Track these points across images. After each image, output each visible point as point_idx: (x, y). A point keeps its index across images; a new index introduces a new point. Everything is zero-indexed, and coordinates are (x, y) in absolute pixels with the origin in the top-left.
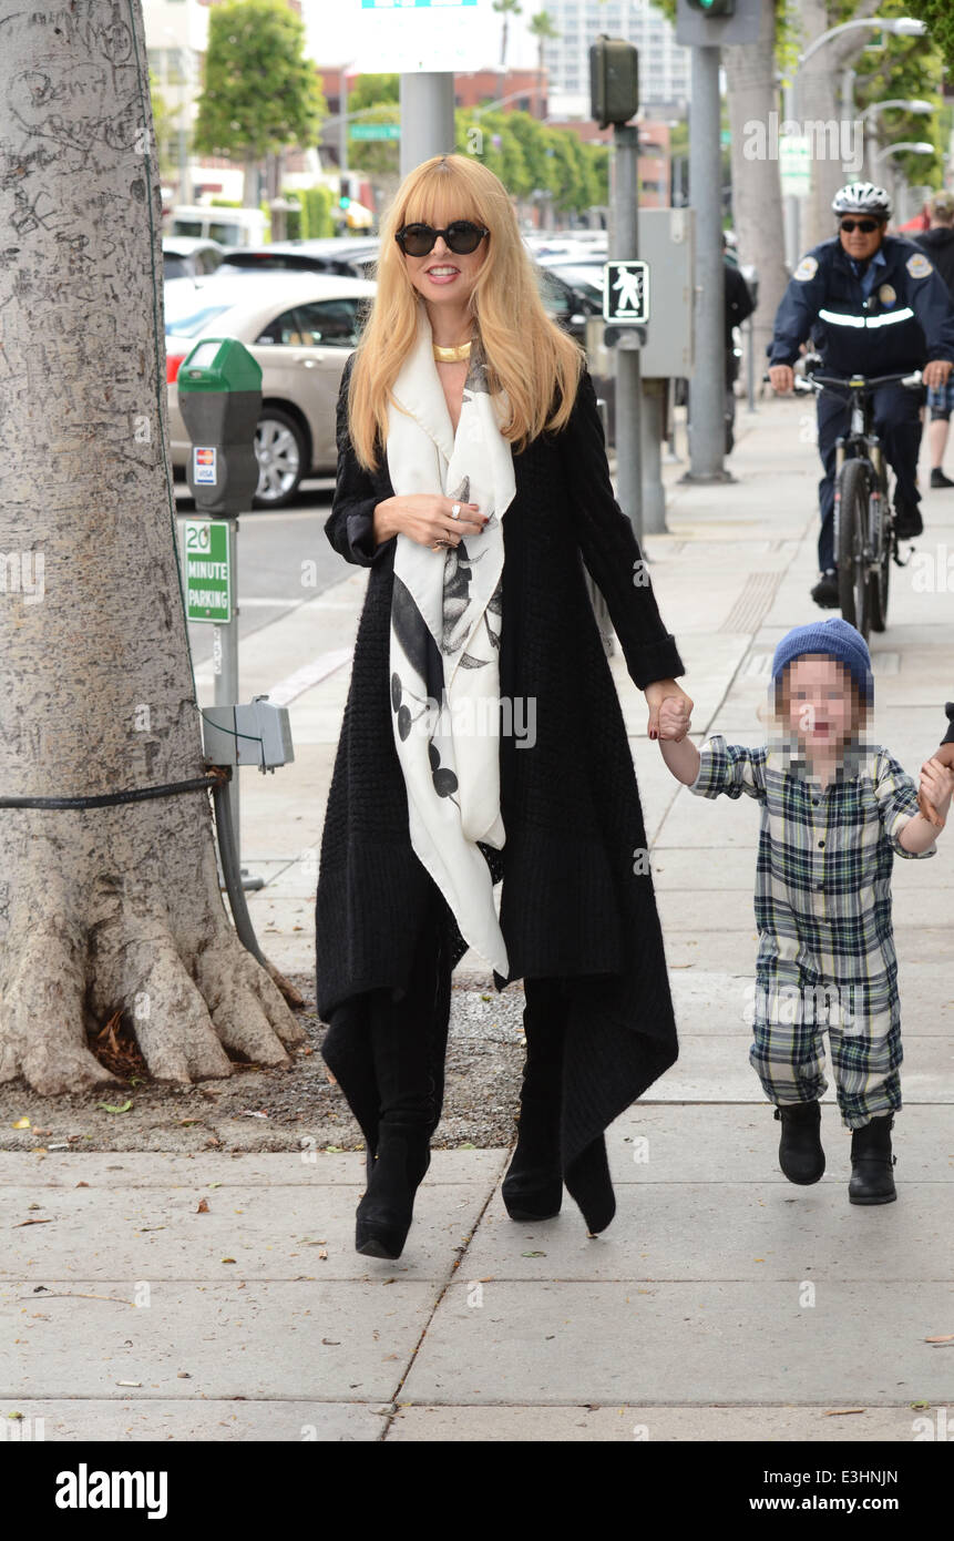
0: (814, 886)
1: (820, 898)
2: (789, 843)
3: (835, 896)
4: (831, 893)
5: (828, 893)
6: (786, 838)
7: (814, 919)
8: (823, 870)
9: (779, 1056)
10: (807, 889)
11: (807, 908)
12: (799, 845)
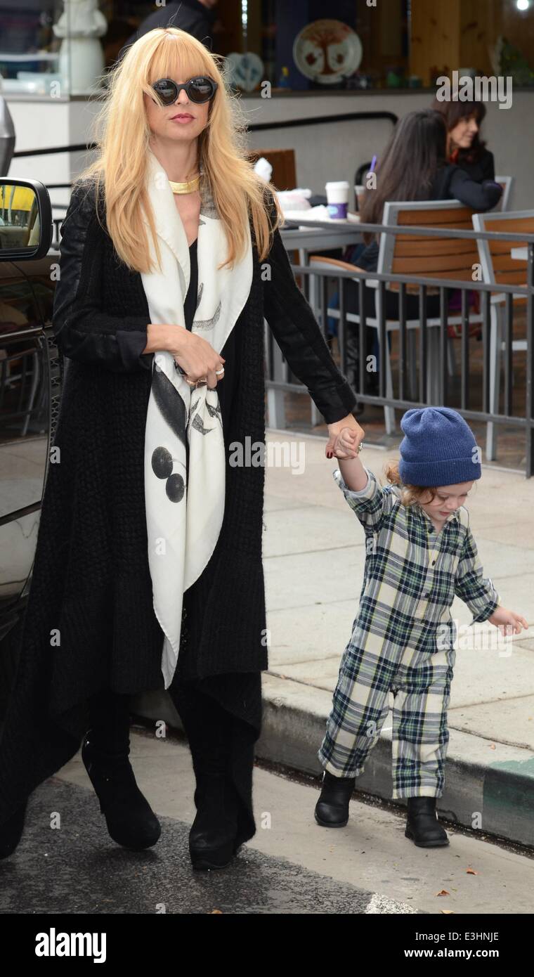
0: (423, 594)
1: (424, 603)
2: (409, 560)
3: (435, 605)
4: (433, 602)
5: (431, 601)
6: (407, 555)
7: (413, 620)
8: (432, 583)
9: (349, 727)
10: (415, 596)
11: (410, 611)
12: (417, 562)
